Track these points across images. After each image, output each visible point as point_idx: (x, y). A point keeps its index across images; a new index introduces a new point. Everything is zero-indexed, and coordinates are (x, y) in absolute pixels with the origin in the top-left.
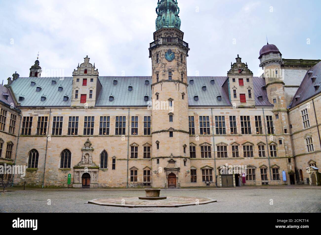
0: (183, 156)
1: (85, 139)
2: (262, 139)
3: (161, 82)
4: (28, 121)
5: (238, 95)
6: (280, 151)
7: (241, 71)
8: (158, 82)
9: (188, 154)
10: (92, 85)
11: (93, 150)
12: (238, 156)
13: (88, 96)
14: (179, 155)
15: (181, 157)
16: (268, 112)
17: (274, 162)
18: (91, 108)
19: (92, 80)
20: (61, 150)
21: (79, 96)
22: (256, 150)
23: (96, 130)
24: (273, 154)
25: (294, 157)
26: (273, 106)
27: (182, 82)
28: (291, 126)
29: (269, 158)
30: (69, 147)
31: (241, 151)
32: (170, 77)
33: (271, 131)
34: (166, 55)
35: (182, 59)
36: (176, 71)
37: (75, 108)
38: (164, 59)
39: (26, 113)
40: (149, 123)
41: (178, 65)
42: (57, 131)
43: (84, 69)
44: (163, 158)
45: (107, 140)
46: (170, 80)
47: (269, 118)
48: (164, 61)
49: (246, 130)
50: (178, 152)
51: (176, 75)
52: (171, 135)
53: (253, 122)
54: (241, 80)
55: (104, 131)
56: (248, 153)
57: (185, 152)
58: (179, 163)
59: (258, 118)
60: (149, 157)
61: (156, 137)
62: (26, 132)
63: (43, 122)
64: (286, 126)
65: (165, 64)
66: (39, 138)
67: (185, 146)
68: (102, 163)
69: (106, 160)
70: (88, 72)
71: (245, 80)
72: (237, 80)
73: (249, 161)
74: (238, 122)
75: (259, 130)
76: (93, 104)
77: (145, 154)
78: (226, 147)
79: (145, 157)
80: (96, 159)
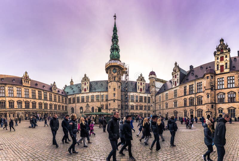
0: (118, 108)
1: (87, 103)
2: (146, 104)
3: (111, 81)
4: (70, 99)
5: (140, 88)
6: (151, 109)
7: (141, 80)
8: (110, 82)
9: (120, 108)
10: (88, 85)
11: (89, 107)
12: (137, 109)
13: (87, 89)
14: (117, 108)
15: (117, 109)
16: (149, 95)
17: (149, 112)
18: (88, 93)
19: (88, 83)
20: (80, 107)
21: (84, 89)
22: (144, 108)
23: (90, 100)
24: (149, 109)
25: (155, 111)
26: (151, 93)
27: (119, 82)
28: (155, 101)
29: (147, 111)
30: (82, 106)
31: (139, 108)
32: (114, 79)
33: (149, 102)
34: (113, 71)
35: (119, 73)
36: (117, 77)
37: (83, 93)
38: (112, 72)
39: (69, 97)
40: (108, 97)
41: (118, 75)
42: (78, 102)
43: (84, 79)
44: (111, 109)
45: (94, 103)
46: (114, 81)
47: (149, 98)
48: (112, 73)
49: (141, 101)
50: (116, 107)
51: (117, 79)
52: (114, 101)
53: (143, 98)
54: (141, 83)
55: (92, 101)
56: (141, 109)
57: (119, 107)
58: (117, 111)
59: (145, 97)
60: (107, 109)
61: (109, 102)
62: (70, 103)
63: (74, 99)
64: (154, 101)
65: (113, 74)
66: (73, 104)
67: (119, 105)
68: (92, 111)
69: (94, 110)
70: (86, 80)
71: (143, 83)
72: (140, 83)
73: (141, 111)
74: (139, 98)
75: (145, 102)
76: (88, 91)
77: (106, 108)
78: (134, 106)
79: (106, 109)
80: (90, 109)
